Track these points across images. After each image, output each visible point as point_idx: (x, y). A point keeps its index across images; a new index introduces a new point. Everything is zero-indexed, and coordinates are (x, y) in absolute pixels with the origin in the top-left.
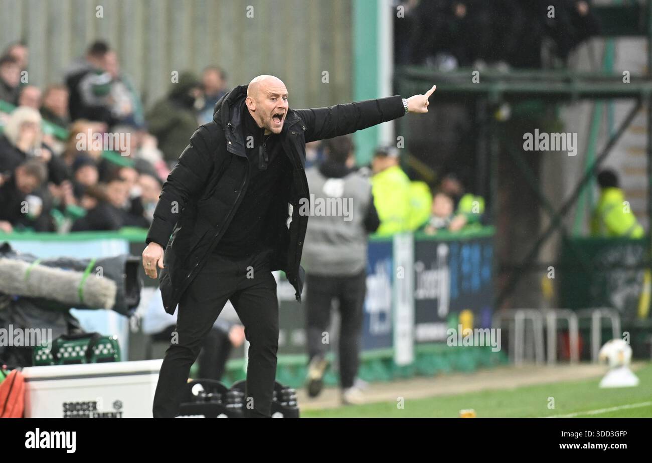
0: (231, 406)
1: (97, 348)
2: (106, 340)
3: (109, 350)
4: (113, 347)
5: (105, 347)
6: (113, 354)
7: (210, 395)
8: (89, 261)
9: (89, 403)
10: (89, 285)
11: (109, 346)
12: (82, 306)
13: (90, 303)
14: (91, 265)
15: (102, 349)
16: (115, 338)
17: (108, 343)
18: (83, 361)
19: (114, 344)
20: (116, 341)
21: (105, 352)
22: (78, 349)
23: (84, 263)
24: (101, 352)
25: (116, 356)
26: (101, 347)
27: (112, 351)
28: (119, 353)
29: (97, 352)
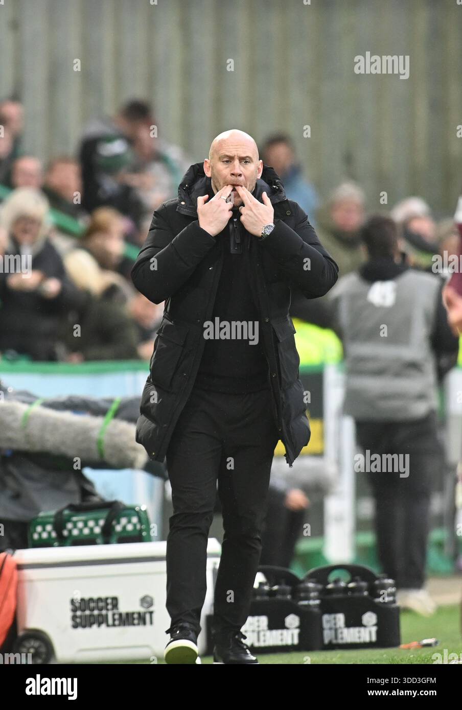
0: (305, 603)
1: (119, 523)
2: (130, 511)
3: (135, 525)
4: (140, 521)
5: (129, 522)
6: (141, 531)
7: (276, 588)
8: (111, 401)
9: (107, 599)
10: (112, 435)
11: (135, 520)
12: (101, 464)
13: (114, 461)
14: (114, 407)
15: (124, 525)
16: (143, 508)
17: (134, 516)
18: (99, 540)
19: (143, 518)
20: (145, 512)
21: (130, 528)
22: (91, 524)
23: (103, 405)
24: (124, 528)
25: (144, 534)
26: (124, 521)
27: (138, 527)
28: (148, 529)
29: (118, 528)
